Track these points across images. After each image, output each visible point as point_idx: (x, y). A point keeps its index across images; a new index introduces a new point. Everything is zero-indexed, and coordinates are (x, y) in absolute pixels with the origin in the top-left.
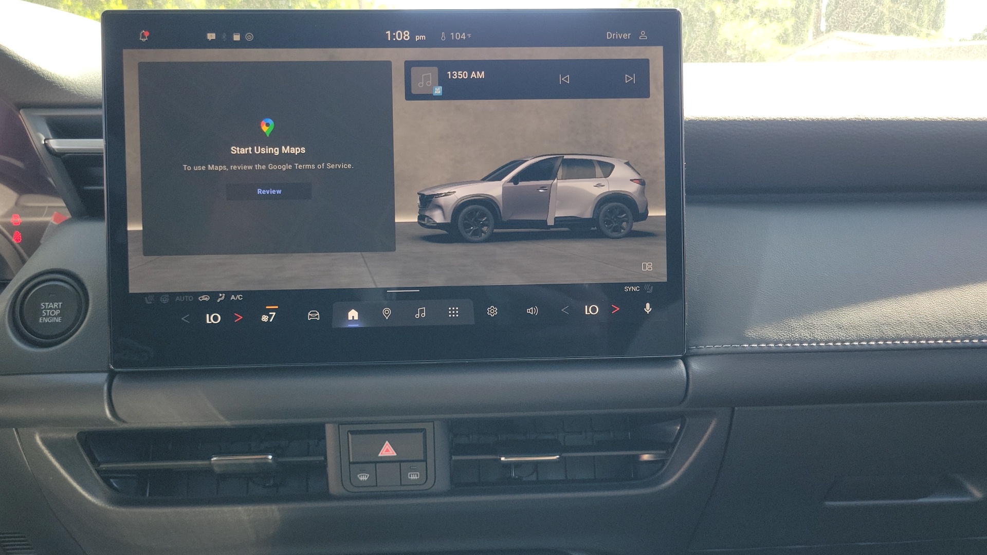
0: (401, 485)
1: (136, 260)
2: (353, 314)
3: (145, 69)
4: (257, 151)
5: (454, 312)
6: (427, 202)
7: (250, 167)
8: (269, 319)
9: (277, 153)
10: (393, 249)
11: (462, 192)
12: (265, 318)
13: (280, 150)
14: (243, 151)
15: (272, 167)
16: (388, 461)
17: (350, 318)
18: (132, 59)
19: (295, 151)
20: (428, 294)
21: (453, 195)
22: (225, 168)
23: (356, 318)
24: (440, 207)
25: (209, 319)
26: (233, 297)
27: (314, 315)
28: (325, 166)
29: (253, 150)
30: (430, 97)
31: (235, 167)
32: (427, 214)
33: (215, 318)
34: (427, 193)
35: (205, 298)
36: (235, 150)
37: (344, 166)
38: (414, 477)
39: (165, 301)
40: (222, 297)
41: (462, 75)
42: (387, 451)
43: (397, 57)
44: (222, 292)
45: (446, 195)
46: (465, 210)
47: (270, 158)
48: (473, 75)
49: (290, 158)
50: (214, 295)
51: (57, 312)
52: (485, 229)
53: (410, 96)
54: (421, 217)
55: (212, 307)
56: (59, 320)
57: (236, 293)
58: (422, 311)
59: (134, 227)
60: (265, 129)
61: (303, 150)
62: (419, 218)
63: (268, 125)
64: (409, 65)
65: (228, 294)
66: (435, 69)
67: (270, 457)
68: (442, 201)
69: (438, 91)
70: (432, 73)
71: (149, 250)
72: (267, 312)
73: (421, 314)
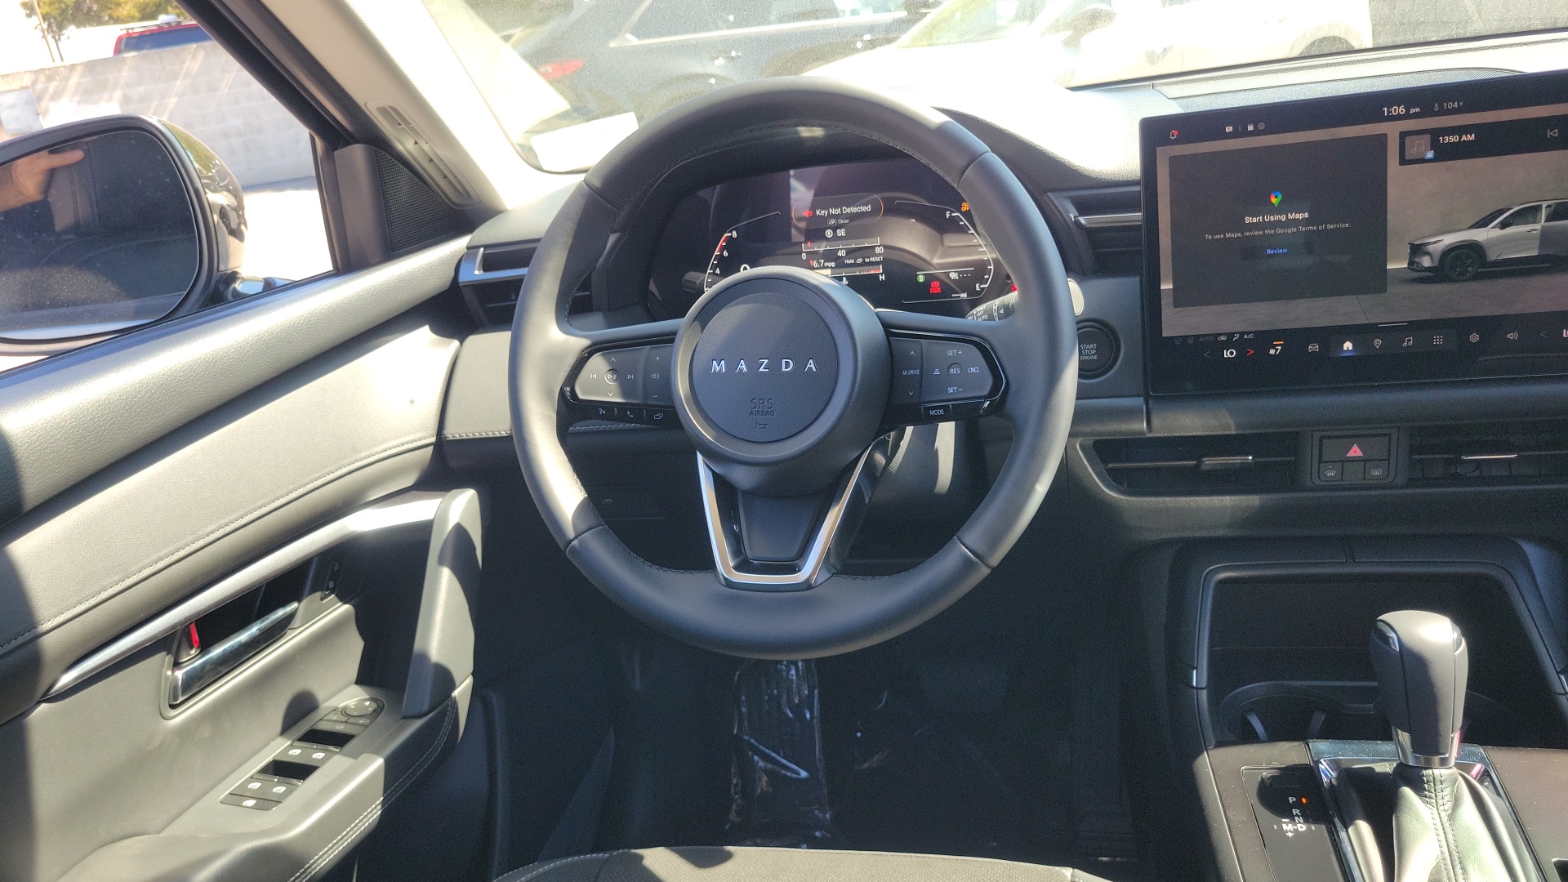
0: (1364, 479)
1: (1168, 312)
2: (1348, 345)
3: (1174, 161)
4: (1267, 218)
5: (1438, 340)
6: (1417, 250)
7: (1261, 233)
8: (1276, 352)
9: (1284, 220)
10: (1385, 291)
11: (1449, 239)
12: (1272, 352)
13: (1287, 216)
14: (1255, 220)
15: (1279, 231)
16: (1354, 460)
17: (1345, 349)
18: (1164, 154)
19: (1299, 216)
20: (1414, 327)
21: (1441, 243)
22: (1240, 235)
23: (1350, 348)
24: (1428, 253)
25: (1227, 354)
26: (1246, 336)
27: (1314, 348)
28: (1326, 226)
29: (1263, 219)
30: (1423, 161)
31: (1248, 234)
32: (1416, 260)
33: (1232, 353)
34: (1417, 243)
35: (1223, 338)
36: (1248, 220)
37: (1343, 226)
38: (1376, 473)
39: (1191, 341)
40: (1237, 337)
41: (1454, 139)
42: (1355, 452)
43: (1392, 130)
44: (1237, 333)
45: (1434, 243)
46: (1453, 254)
47: (1278, 223)
48: (1464, 138)
49: (1296, 222)
50: (1230, 335)
51: (1093, 352)
52: (1470, 269)
53: (1403, 161)
54: (1411, 263)
55: (1228, 344)
56: (1095, 357)
57: (1248, 333)
58: (1409, 340)
59: (1166, 286)
60: (1274, 201)
61: (1307, 215)
62: (1409, 264)
63: (1276, 197)
64: (1403, 135)
65: (1242, 334)
66: (1428, 137)
67: (1250, 458)
68: (1430, 248)
69: (1430, 155)
70: (1426, 139)
71: (1178, 303)
72: (1274, 347)
73: (1408, 342)
